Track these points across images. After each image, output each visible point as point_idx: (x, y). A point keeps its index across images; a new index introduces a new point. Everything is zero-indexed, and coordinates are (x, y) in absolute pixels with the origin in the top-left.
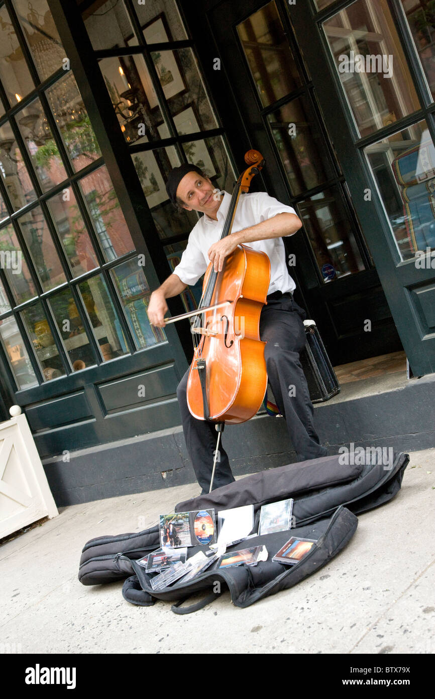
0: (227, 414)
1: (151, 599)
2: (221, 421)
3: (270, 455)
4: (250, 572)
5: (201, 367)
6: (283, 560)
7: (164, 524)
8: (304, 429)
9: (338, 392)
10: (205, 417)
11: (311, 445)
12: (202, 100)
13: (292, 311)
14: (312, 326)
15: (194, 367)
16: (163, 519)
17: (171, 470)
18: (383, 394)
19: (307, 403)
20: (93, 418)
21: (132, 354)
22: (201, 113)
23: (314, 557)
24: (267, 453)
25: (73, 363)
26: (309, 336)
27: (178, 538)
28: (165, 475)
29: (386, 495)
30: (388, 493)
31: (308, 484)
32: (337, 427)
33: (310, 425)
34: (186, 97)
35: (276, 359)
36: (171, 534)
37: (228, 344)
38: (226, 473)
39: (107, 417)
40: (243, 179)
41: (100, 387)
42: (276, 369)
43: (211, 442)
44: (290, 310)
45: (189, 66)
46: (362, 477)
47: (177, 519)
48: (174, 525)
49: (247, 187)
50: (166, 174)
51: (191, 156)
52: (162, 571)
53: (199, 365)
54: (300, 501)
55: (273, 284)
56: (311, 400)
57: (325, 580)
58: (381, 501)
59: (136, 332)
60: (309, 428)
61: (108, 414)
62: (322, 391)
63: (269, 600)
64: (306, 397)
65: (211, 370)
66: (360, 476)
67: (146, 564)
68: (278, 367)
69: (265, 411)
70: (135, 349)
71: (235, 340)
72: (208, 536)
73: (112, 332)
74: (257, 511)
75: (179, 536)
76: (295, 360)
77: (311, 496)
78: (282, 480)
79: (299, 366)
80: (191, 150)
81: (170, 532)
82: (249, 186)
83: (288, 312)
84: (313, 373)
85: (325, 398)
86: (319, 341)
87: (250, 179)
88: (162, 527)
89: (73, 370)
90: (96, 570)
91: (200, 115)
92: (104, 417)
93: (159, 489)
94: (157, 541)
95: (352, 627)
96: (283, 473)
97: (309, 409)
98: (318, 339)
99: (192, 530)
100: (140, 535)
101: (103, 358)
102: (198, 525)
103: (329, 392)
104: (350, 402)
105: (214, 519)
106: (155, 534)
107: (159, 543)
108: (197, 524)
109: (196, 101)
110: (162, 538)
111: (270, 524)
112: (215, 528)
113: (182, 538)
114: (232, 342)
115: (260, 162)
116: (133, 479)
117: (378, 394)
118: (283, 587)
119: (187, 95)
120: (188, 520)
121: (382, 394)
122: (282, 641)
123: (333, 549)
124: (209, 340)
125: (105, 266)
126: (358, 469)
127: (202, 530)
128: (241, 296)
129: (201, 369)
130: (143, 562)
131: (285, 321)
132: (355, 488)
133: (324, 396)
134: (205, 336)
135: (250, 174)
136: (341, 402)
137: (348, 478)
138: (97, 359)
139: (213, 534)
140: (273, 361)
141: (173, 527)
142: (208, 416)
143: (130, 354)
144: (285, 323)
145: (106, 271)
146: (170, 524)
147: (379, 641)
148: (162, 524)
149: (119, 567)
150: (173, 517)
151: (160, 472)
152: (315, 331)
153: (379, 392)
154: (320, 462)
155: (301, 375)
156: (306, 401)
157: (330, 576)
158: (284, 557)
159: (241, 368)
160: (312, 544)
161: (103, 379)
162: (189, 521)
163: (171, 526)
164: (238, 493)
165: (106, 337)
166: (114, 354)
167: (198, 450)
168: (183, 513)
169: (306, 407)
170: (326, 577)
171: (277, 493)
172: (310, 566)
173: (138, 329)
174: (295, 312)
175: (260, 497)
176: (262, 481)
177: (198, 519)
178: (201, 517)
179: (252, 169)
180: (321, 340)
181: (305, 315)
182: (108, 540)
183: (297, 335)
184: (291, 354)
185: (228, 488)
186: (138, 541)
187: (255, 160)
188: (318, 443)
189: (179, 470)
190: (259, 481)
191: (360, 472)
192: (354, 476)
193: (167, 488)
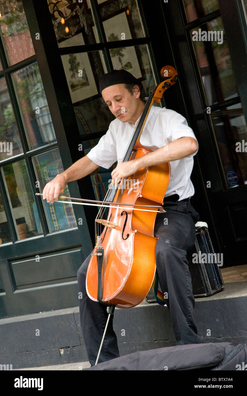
0: (117, 298)
3: (157, 341)
5: (99, 254)
8: (184, 318)
9: (222, 290)
10: (98, 299)
11: (190, 334)
13: (186, 213)
14: (203, 228)
15: (94, 254)
17: (69, 347)
19: (189, 295)
20: (3, 292)
21: (45, 235)
24: (154, 339)
26: (199, 237)
28: (62, 352)
31: (175, 367)
32: (217, 320)
33: (190, 316)
35: (165, 254)
37: (125, 236)
38: (113, 352)
39: (17, 292)
40: (157, 91)
41: (12, 264)
42: (164, 263)
44: (185, 212)
46: (223, 365)
49: (159, 98)
50: (97, 71)
51: (121, 57)
53: (97, 252)
56: (194, 294)
59: (51, 216)
60: (189, 319)
61: (17, 289)
62: (207, 287)
64: (189, 290)
65: (107, 257)
68: (165, 261)
69: (155, 300)
70: (48, 232)
71: (130, 234)
73: (29, 213)
76: (182, 257)
78: (154, 361)
79: (186, 262)
80: (121, 52)
82: (161, 98)
83: (183, 214)
84: (200, 270)
85: (209, 294)
86: (208, 242)
87: (162, 92)
91: (132, 21)
92: (13, 292)
93: (56, 365)
96: (156, 354)
97: (191, 301)
98: (208, 240)
101: (19, 237)
103: (213, 288)
109: (130, 6)
114: (128, 235)
115: (173, 77)
116: (33, 352)
124: (110, 231)
125: (28, 153)
126: (219, 358)
128: (141, 196)
129: (99, 256)
133: (208, 291)
134: (107, 227)
135: (163, 87)
137: (209, 364)
140: (162, 255)
142: (100, 297)
143: (43, 236)
144: (178, 224)
145: (29, 158)
151: (58, 348)
152: (206, 232)
154: (187, 348)
155: (186, 271)
156: (188, 294)
159: (133, 259)
165: (24, 218)
166: (30, 234)
167: (91, 328)
169: (188, 299)
173: (53, 213)
174: (189, 214)
176: (138, 360)
179: (165, 83)
180: (210, 240)
181: (199, 217)
183: (187, 235)
184: (179, 251)
185: (108, 364)
187: (169, 75)
188: (196, 333)
189: (76, 347)
190: (135, 360)
191: (220, 360)
192: (214, 363)
193: (64, 363)
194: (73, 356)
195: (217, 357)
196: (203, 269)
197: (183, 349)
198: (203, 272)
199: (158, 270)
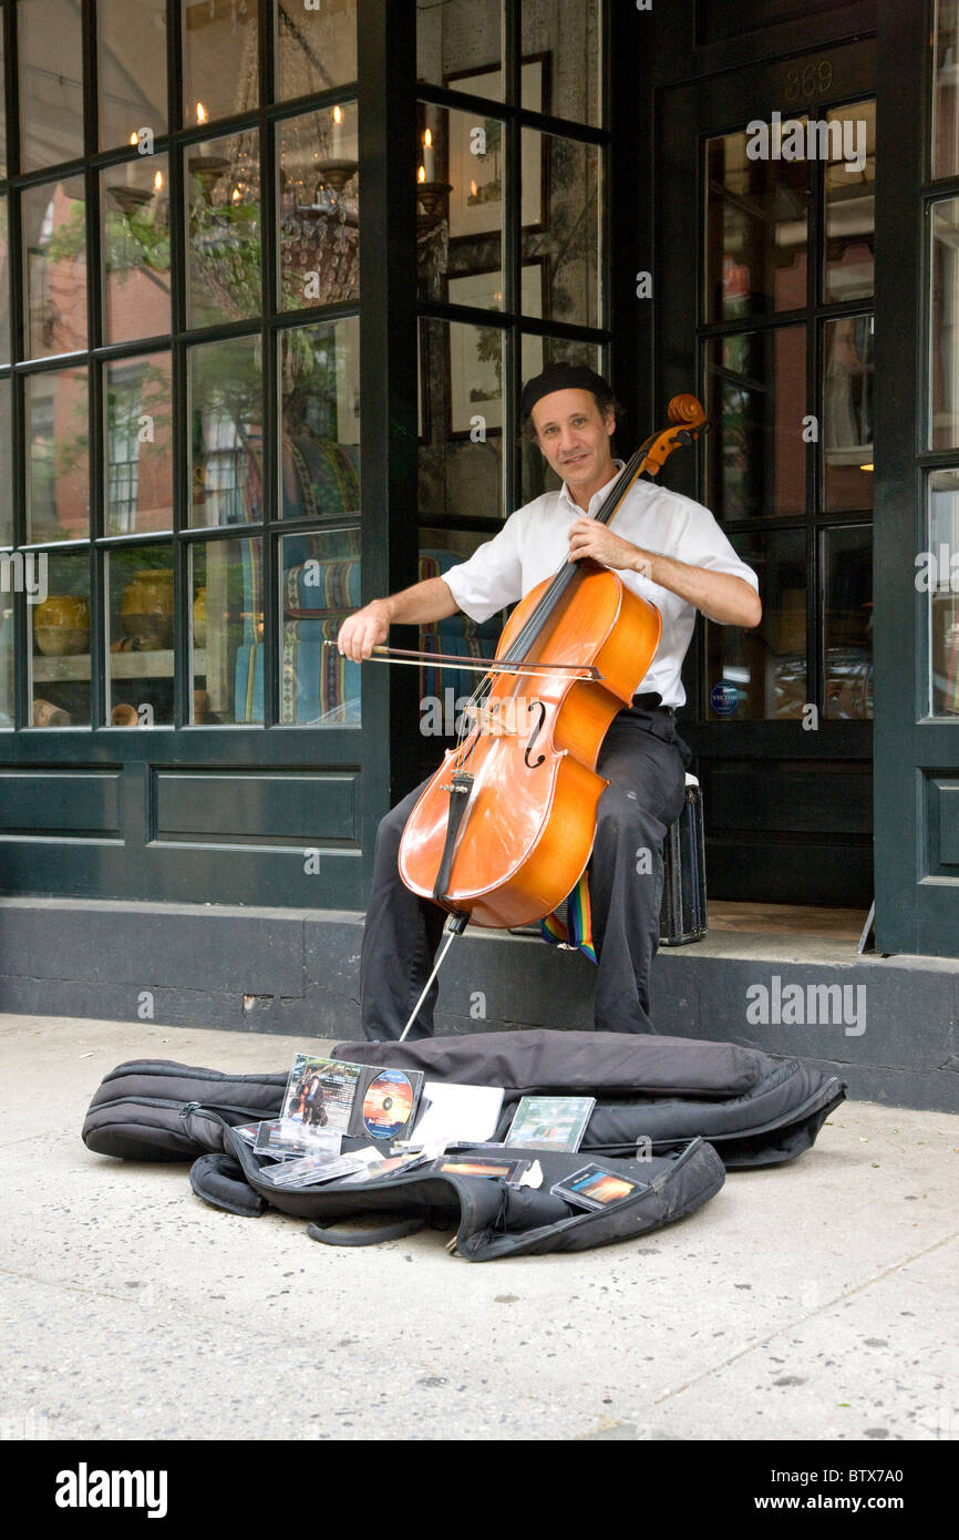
0: (484, 900)
1: (257, 1205)
2: (464, 912)
4: (508, 1197)
5: (462, 789)
6: (572, 1197)
7: (301, 1074)
9: (703, 938)
10: (437, 890)
12: (569, 260)
13: (671, 744)
16: (302, 1064)
17: (270, 997)
18: (806, 965)
19: (652, 931)
20: (118, 838)
21: (266, 726)
22: (556, 283)
23: (639, 1207)
24: (505, 1018)
25: (114, 705)
27: (322, 1110)
28: (249, 1004)
29: (776, 1152)
30: (783, 1150)
31: (637, 1079)
32: (681, 1004)
33: (644, 978)
34: (534, 240)
35: (623, 822)
36: (310, 1098)
37: (533, 760)
39: (154, 844)
40: (655, 446)
41: (160, 776)
42: (616, 844)
43: (417, 951)
44: (666, 739)
45: (567, 180)
46: (750, 1096)
47: (332, 1074)
48: (323, 1082)
49: (658, 463)
52: (287, 1160)
53: (456, 782)
54: (610, 1109)
55: (651, 678)
57: (650, 1256)
58: (764, 1160)
60: (641, 984)
61: (157, 840)
62: (673, 924)
63: (527, 1262)
64: (654, 918)
65: (478, 799)
66: (747, 1096)
67: (254, 1138)
68: (620, 839)
69: (539, 930)
70: (276, 720)
71: (549, 756)
72: (393, 1123)
73: (222, 669)
74: (510, 1103)
75: (326, 1108)
76: (658, 838)
77: (634, 1104)
78: (582, 1057)
79: (661, 852)
81: (309, 1094)
82: (662, 463)
83: (663, 742)
85: (675, 939)
86: (698, 822)
87: (668, 451)
88: (295, 1080)
89: (108, 722)
90: (135, 1122)
91: (552, 289)
92: (147, 843)
93: (226, 1029)
94: (278, 1104)
95: (715, 1335)
96: (589, 1044)
97: (651, 946)
98: (698, 817)
99: (357, 1101)
100: (246, 1082)
101: (192, 717)
102: (374, 1097)
103: (687, 930)
104: (729, 961)
105: (417, 1093)
106: (277, 1088)
107: (278, 1110)
108: (373, 1094)
109: (554, 256)
110: (289, 1100)
111: (534, 1135)
112: (414, 1111)
113: (333, 1113)
114: (542, 759)
115: (698, 424)
116: (172, 992)
117: (793, 962)
118: (563, 1246)
119: (539, 237)
120: (355, 1080)
121: (800, 965)
122: (566, 1328)
123: (677, 1206)
126: (750, 1080)
127: (381, 1107)
129: (460, 793)
130: (245, 1132)
131: (656, 758)
132: (734, 1113)
133: (674, 935)
135: (672, 441)
136: (707, 956)
138: (178, 715)
139: (404, 1121)
140: (616, 824)
141: (319, 1088)
142: (443, 890)
143: (262, 727)
146: (314, 1077)
147: (776, 1366)
148: (297, 1072)
149: (190, 1129)
150: (325, 1065)
151: (241, 994)
152: (697, 801)
153: (795, 960)
155: (659, 872)
156: (652, 926)
157: (660, 1252)
158: (576, 1192)
159: (549, 815)
160: (632, 1186)
161: (177, 761)
162: (357, 1084)
163: (316, 1083)
164: (478, 1057)
165: (205, 676)
168: (349, 1063)
169: (649, 938)
170: (653, 1252)
171: (565, 1080)
172: (628, 1221)
173: (288, 681)
174: (676, 747)
175: (523, 1077)
177: (379, 1084)
178: (388, 1082)
179: (678, 433)
180: (702, 821)
182: (176, 1070)
183: (670, 792)
184: (655, 825)
185: (457, 1043)
186: (240, 1091)
187: (690, 417)
188: (647, 1013)
189: (289, 1000)
190: (531, 1047)
191: (750, 1084)
192: (735, 1089)
193: (247, 1031)
194: (276, 1019)
195: (746, 1077)
196: (674, 882)
197: (659, 1044)
198: (674, 890)
199: (596, 857)
